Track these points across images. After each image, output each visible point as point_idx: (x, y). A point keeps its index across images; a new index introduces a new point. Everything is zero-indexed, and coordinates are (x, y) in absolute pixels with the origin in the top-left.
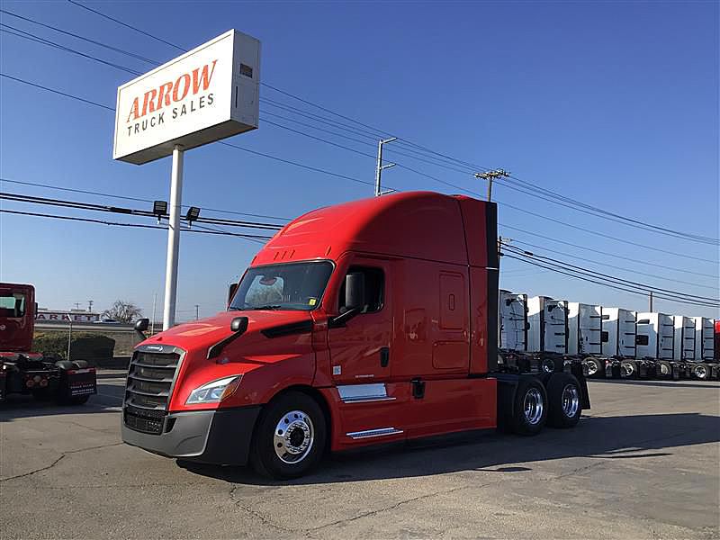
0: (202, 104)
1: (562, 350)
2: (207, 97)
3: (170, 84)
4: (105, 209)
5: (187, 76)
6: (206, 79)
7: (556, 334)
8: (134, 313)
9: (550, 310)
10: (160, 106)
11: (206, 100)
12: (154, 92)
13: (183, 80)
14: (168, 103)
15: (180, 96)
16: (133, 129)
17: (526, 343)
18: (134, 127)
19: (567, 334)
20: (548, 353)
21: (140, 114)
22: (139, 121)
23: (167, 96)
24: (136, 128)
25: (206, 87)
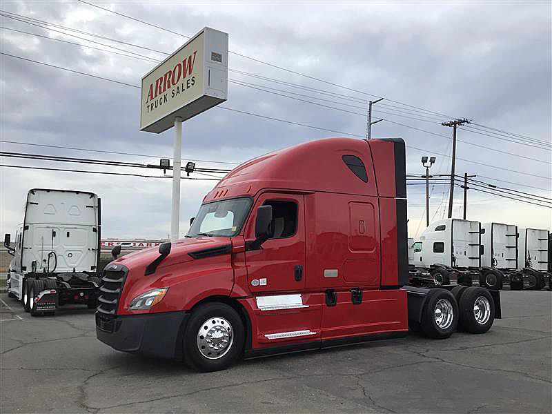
2: (191, 80)
3: (170, 72)
4: (144, 166)
5: (180, 66)
6: (190, 66)
10: (164, 89)
11: (191, 82)
13: (177, 69)
14: (169, 87)
15: (176, 80)
16: (150, 108)
18: (150, 106)
21: (154, 97)
22: (153, 101)
23: (169, 81)
24: (152, 107)
25: (190, 72)
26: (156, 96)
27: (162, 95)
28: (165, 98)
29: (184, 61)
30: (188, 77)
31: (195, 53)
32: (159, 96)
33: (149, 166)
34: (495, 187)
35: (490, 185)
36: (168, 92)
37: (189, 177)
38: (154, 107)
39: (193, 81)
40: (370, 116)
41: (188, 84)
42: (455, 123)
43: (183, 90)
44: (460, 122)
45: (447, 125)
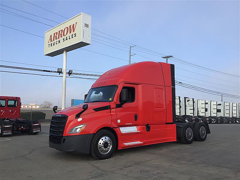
0: (73, 37)
1: (192, 115)
2: (74, 34)
3: (62, 30)
4: (41, 70)
5: (67, 28)
7: (190, 109)
8: (51, 104)
9: (188, 102)
10: (59, 38)
12: (57, 33)
13: (66, 29)
14: (61, 37)
15: (65, 34)
16: (50, 45)
17: (180, 113)
18: (50, 44)
19: (194, 109)
20: (187, 116)
21: (52, 40)
22: (52, 42)
23: (61, 34)
24: (51, 45)
25: (73, 31)
26: (54, 40)
27: (58, 40)
28: (59, 42)
29: (70, 26)
30: (72, 33)
31: (76, 23)
32: (55, 41)
33: (44, 71)
34: (181, 83)
35: (179, 82)
36: (61, 39)
37: (70, 76)
38: (53, 45)
39: (75, 35)
40: (130, 52)
41: (72, 36)
42: (167, 57)
43: (69, 39)
44: (169, 57)
45: (164, 58)
